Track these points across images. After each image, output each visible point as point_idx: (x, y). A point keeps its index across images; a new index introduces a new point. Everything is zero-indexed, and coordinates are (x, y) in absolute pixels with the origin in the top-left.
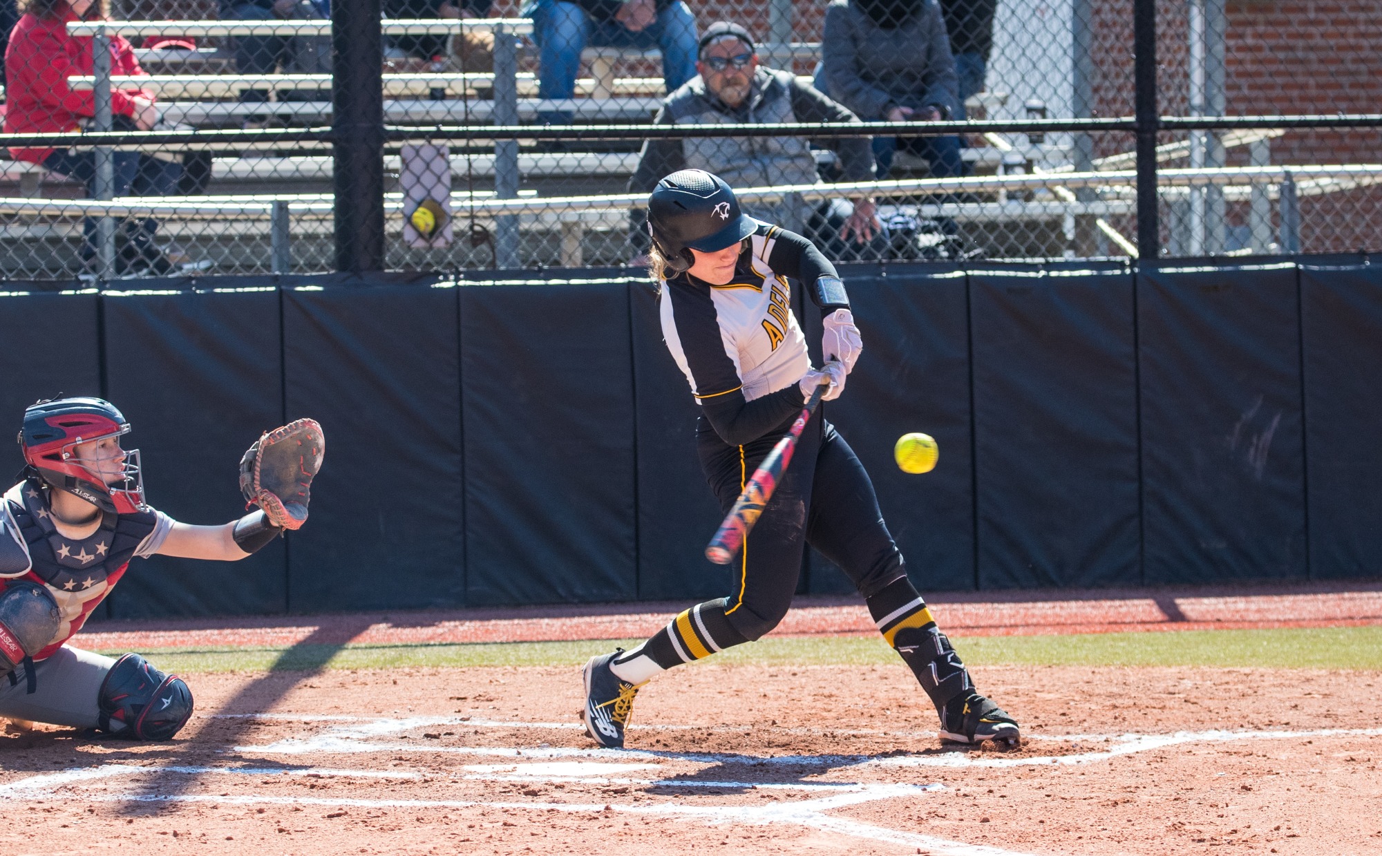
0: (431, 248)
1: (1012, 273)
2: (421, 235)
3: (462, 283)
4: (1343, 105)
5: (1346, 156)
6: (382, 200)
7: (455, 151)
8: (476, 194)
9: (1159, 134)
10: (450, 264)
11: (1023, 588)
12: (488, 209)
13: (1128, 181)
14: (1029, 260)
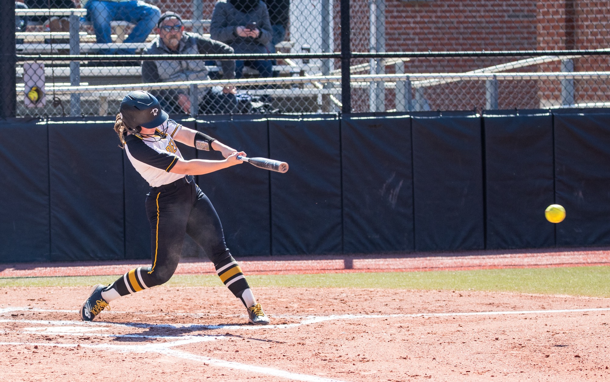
0: (36, 108)
1: (287, 119)
2: (32, 102)
3: (49, 122)
4: (430, 47)
5: (432, 69)
6: (15, 87)
7: (47, 66)
8: (56, 84)
9: (351, 60)
10: (45, 114)
11: (291, 254)
12: (62, 91)
13: (337, 80)
14: (295, 114)
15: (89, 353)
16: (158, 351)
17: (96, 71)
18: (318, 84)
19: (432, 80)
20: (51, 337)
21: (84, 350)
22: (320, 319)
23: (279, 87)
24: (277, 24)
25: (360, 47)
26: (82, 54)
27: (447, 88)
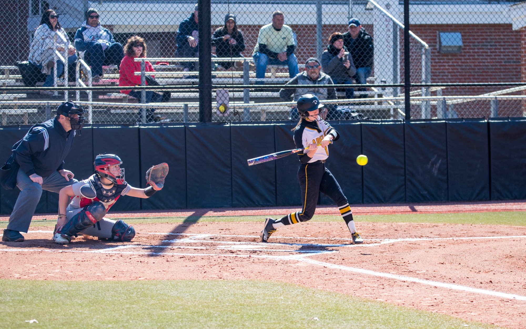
0: (224, 116)
1: (373, 123)
2: (221, 113)
3: (231, 125)
4: (458, 81)
5: (459, 93)
6: (211, 104)
7: (230, 91)
8: (235, 102)
9: (411, 88)
10: (229, 120)
11: (375, 203)
12: (239, 106)
13: (402, 100)
14: (377, 120)
15: (256, 261)
16: (297, 259)
17: (259, 94)
18: (390, 102)
19: (459, 100)
20: (233, 251)
21: (253, 259)
22: (392, 241)
23: (368, 104)
24: (367, 66)
25: (416, 80)
26: (250, 84)
27: (467, 105)
